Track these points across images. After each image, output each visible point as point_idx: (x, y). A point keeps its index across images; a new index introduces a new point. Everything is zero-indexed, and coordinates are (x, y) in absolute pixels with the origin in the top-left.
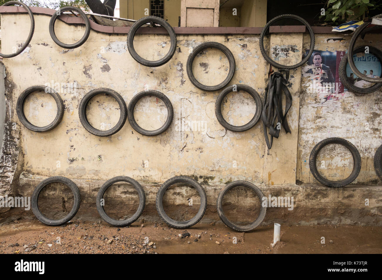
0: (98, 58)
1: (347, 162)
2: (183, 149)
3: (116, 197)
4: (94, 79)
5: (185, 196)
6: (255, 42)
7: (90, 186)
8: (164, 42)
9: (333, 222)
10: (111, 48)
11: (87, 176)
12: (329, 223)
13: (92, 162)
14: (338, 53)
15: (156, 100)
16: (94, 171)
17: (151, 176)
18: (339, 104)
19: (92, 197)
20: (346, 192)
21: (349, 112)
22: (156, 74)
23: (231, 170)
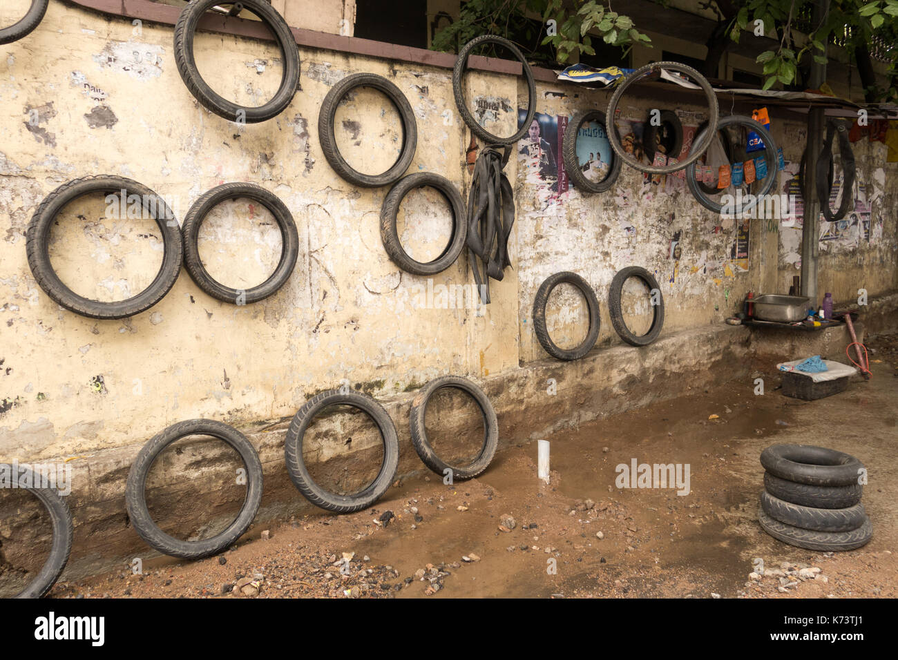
0: (72, 84)
1: (576, 314)
2: (317, 327)
3: (174, 481)
4: (66, 149)
5: (340, 436)
6: (442, 84)
7: (89, 470)
8: (260, 60)
9: (571, 423)
10: (115, 60)
11: (58, 445)
12: (566, 425)
13: (74, 400)
14: (560, 118)
15: (248, 209)
16: (83, 428)
17: (249, 406)
18: (563, 212)
19: (98, 502)
20: (585, 365)
21: (576, 225)
22: (246, 141)
23: (413, 360)
